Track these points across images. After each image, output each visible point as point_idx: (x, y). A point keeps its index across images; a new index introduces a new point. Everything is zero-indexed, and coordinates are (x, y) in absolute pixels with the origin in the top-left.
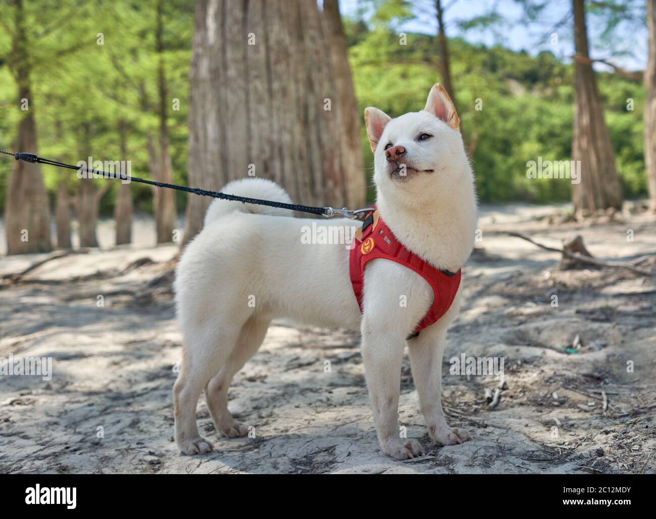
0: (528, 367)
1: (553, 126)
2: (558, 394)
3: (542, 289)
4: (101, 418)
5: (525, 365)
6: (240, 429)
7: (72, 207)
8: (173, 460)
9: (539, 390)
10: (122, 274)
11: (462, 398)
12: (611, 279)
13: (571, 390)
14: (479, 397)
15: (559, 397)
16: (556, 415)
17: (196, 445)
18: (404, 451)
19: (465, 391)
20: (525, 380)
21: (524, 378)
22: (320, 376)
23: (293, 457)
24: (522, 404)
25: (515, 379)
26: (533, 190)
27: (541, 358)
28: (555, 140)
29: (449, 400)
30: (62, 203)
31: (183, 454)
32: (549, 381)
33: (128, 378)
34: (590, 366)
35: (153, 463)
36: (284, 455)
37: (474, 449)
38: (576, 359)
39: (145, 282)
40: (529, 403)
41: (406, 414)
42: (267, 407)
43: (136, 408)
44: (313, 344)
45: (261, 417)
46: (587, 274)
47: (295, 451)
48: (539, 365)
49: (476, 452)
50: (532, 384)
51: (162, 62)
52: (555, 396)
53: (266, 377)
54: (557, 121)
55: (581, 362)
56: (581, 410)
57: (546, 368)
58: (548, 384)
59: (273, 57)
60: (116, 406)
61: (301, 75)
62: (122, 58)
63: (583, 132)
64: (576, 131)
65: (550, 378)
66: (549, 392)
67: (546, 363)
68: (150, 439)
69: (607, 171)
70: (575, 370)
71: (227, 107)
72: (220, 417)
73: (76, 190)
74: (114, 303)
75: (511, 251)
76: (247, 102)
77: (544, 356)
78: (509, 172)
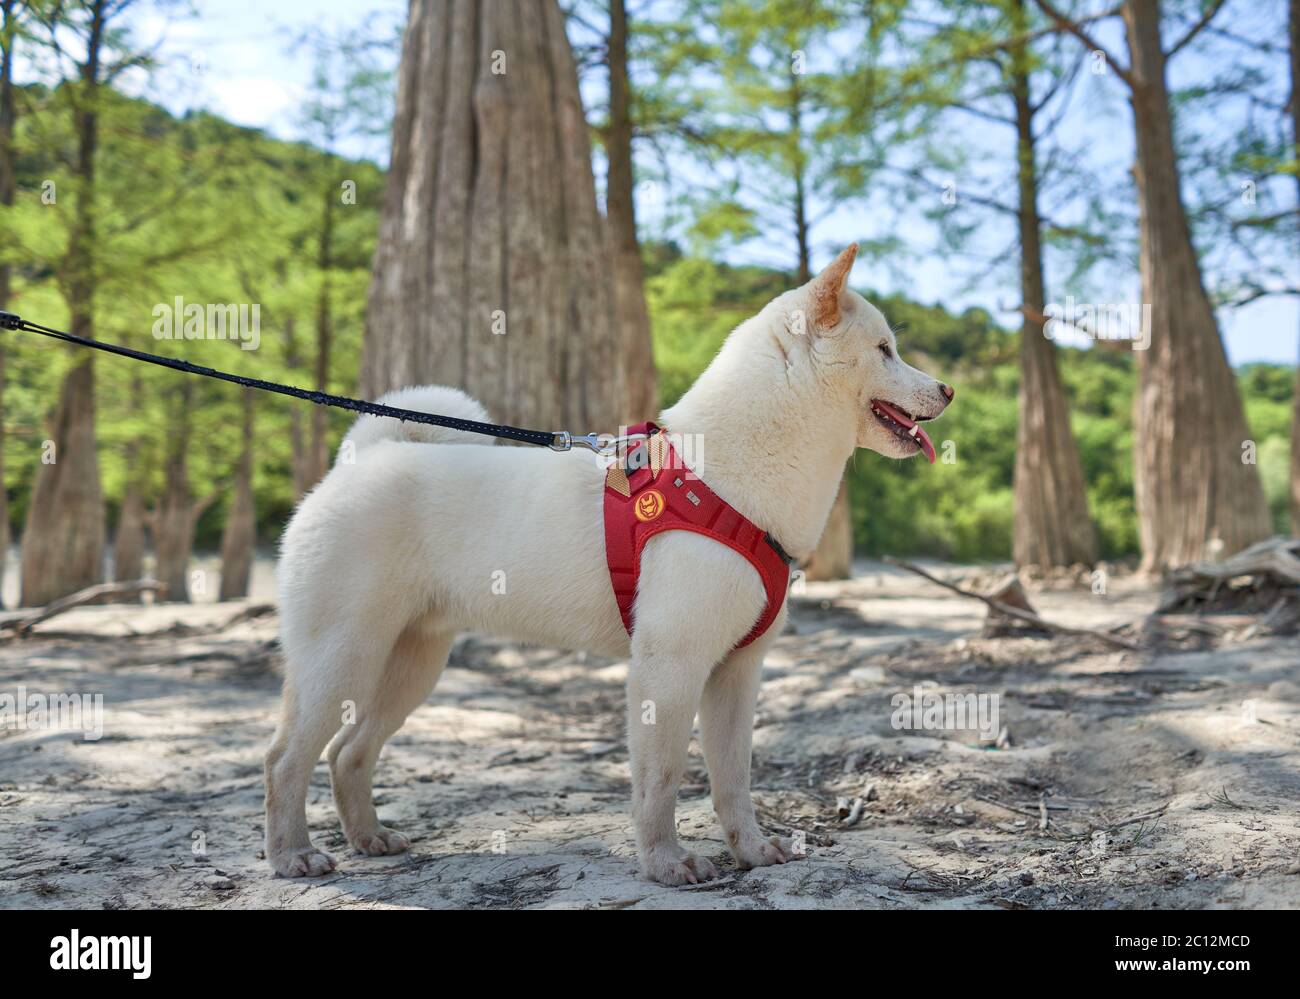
0: (914, 766)
1: (985, 432)
2: (963, 807)
3: (951, 664)
4: (139, 825)
5: (909, 763)
6: (390, 841)
7: (146, 530)
8: (259, 885)
9: (931, 800)
10: (220, 630)
11: (795, 811)
12: (1068, 654)
13: (988, 802)
14: (827, 810)
15: (964, 812)
16: (957, 836)
17: (304, 859)
18: (681, 869)
19: (802, 801)
20: (909, 785)
21: (906, 782)
22: (548, 777)
23: (480, 882)
24: (899, 822)
25: (891, 784)
26: (948, 537)
27: (938, 753)
28: (989, 456)
29: (773, 812)
30: (130, 521)
31: (279, 876)
32: (949, 787)
33: (201, 772)
34: (1024, 768)
35: (219, 888)
36: (464, 879)
37: (806, 871)
38: (999, 757)
39: (259, 642)
40: (912, 821)
41: (692, 823)
42: (446, 815)
43: (205, 812)
44: (544, 735)
45: (432, 828)
46: (1028, 643)
47: (486, 873)
48: (934, 763)
49: (808, 876)
50: (919, 792)
51: (327, 285)
52: (959, 809)
53: (452, 775)
54: (991, 425)
55: (1007, 761)
56: (1001, 831)
57: (946, 769)
58: (947, 791)
59: (513, 268)
60: (169, 811)
61: (560, 302)
62: (260, 277)
63: (1033, 438)
64: (1022, 437)
65: (952, 783)
66: (947, 804)
67: (947, 761)
68: (223, 855)
69: (1072, 505)
70: (996, 774)
71: (428, 347)
72: (354, 816)
73: (157, 501)
74: (197, 672)
75: (904, 616)
76: (464, 340)
77: (944, 750)
78: (910, 506)
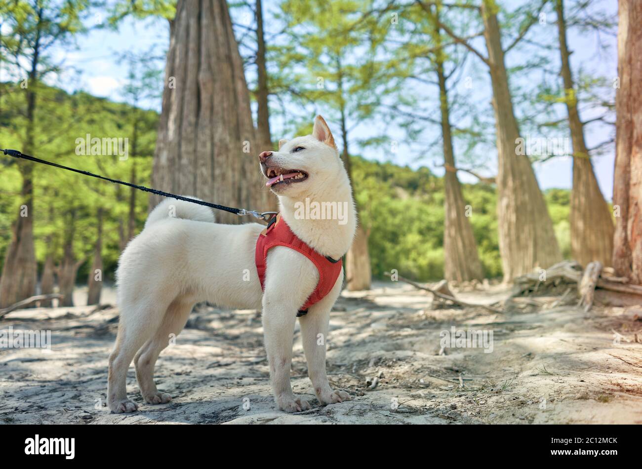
0: (400, 363)
1: (430, 223)
2: (424, 380)
3: (417, 321)
4: (50, 394)
5: (399, 362)
6: (162, 397)
7: (55, 275)
8: (104, 417)
9: (409, 377)
10: (87, 316)
11: (346, 383)
12: (471, 315)
13: (435, 377)
14: (362, 382)
15: (425, 382)
16: (421, 392)
17: (124, 405)
18: (294, 405)
19: (350, 379)
20: (399, 371)
21: (397, 369)
22: (234, 372)
23: (203, 413)
24: (395, 387)
25: (390, 371)
26: (415, 271)
27: (412, 357)
28: (432, 233)
29: (337, 384)
30: (48, 271)
31: (113, 412)
32: (417, 371)
33: (78, 373)
34: (451, 363)
35: (86, 418)
36: (196, 412)
37: (352, 405)
38: (440, 358)
39: (105, 320)
40: (400, 387)
41: (300, 387)
42: (188, 388)
43: (79, 389)
44: (232, 355)
45: (182, 392)
46: (452, 312)
47: (205, 410)
48: (410, 361)
49: (353, 407)
50: (403, 374)
51: (135, 164)
52: (422, 381)
53: (191, 372)
54: (432, 219)
55: (444, 360)
56: (441, 390)
57: (415, 364)
58: (417, 373)
59: (216, 151)
60: (63, 388)
61: (237, 166)
62: (105, 161)
63: (452, 223)
64: (447, 223)
65: (418, 369)
66: (417, 379)
67: (416, 361)
68: (87, 405)
69: (471, 253)
70: (440, 365)
71: (179, 187)
72: (146, 386)
73: (60, 262)
74: (77, 333)
75: (395, 303)
76: (195, 183)
77: (414, 356)
78: (397, 256)
